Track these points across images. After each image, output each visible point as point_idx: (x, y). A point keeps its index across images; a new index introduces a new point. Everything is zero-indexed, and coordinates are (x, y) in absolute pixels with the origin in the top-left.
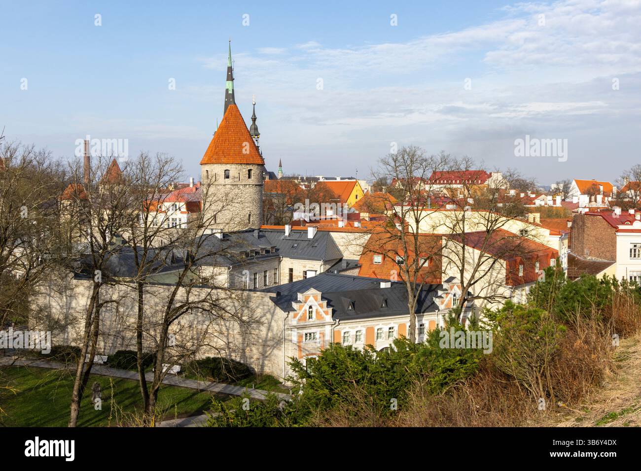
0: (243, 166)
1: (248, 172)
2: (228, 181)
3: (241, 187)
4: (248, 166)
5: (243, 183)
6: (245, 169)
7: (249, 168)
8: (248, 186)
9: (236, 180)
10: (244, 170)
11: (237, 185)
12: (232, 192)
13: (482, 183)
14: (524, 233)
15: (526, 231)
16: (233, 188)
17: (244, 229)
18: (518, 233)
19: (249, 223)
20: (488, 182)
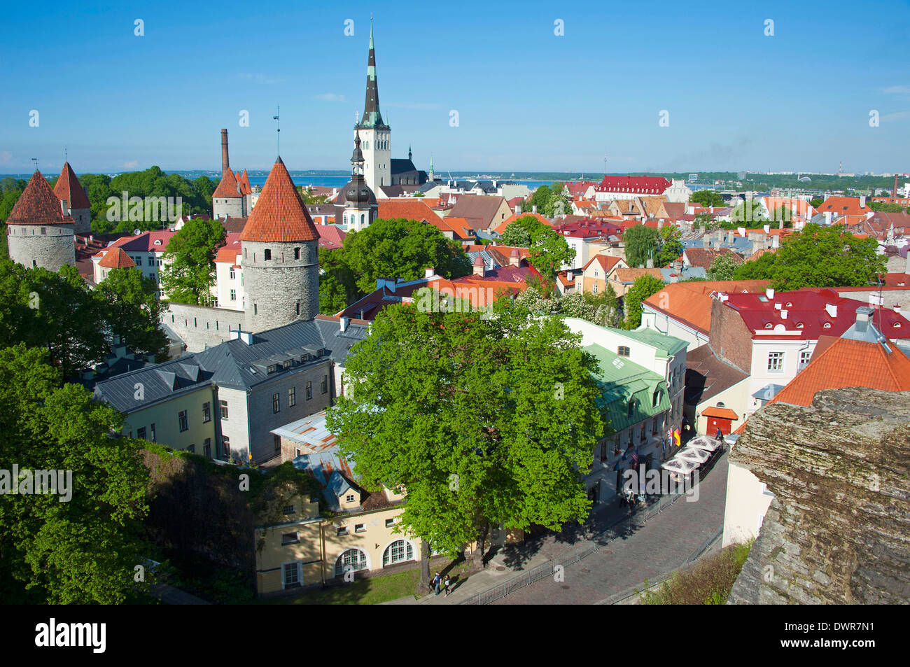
0: (288, 245)
1: (294, 252)
2: (269, 263)
3: (286, 272)
4: (295, 244)
5: (288, 266)
6: (291, 248)
7: (295, 247)
8: (294, 269)
9: (278, 262)
10: (289, 249)
11: (281, 268)
12: (274, 277)
13: (661, 192)
14: (624, 351)
15: (627, 349)
16: (275, 271)
17: (291, 322)
18: (616, 351)
19: (298, 314)
20: (667, 192)
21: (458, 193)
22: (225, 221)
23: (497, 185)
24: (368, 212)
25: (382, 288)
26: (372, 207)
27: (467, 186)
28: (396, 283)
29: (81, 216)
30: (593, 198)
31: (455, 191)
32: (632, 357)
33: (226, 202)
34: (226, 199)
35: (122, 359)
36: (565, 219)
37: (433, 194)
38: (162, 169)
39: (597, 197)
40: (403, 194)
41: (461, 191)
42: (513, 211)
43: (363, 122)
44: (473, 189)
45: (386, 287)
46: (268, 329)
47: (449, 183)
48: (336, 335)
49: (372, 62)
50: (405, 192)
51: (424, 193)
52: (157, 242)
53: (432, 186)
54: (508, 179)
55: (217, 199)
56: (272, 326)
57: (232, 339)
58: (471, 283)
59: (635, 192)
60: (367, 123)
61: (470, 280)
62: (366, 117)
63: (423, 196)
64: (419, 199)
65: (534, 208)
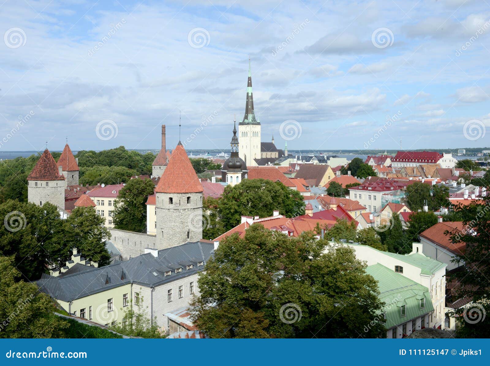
0: (183, 195)
1: (187, 199)
2: (171, 206)
3: (181, 211)
4: (187, 194)
5: (183, 208)
7: (188, 196)
8: (187, 210)
9: (177, 205)
10: (184, 198)
11: (178, 209)
12: (175, 214)
13: (435, 162)
14: (399, 269)
15: (401, 268)
16: (175, 211)
17: (184, 243)
18: (394, 269)
19: (188, 238)
20: (440, 162)
21: (302, 163)
22: (156, 179)
23: (327, 158)
24: (241, 174)
25: (244, 223)
26: (243, 172)
27: (309, 159)
28: (254, 219)
29: (73, 176)
30: (390, 166)
31: (300, 162)
32: (405, 273)
33: (160, 168)
34: (160, 166)
35: (78, 263)
36: (370, 179)
37: (285, 164)
38: (126, 148)
39: (393, 165)
40: (268, 164)
41: (304, 162)
42: (335, 174)
43: (244, 121)
44: (311, 161)
45: (247, 222)
46: (169, 247)
47: (296, 157)
48: (211, 252)
49: (250, 85)
50: (269, 163)
51: (281, 163)
52: (114, 192)
53: (286, 158)
54: (336, 154)
55: (155, 166)
56: (172, 245)
57: (145, 253)
58: (303, 220)
59: (418, 161)
60: (246, 121)
61: (302, 219)
62: (246, 117)
63: (280, 165)
64: (277, 167)
65: (349, 172)
